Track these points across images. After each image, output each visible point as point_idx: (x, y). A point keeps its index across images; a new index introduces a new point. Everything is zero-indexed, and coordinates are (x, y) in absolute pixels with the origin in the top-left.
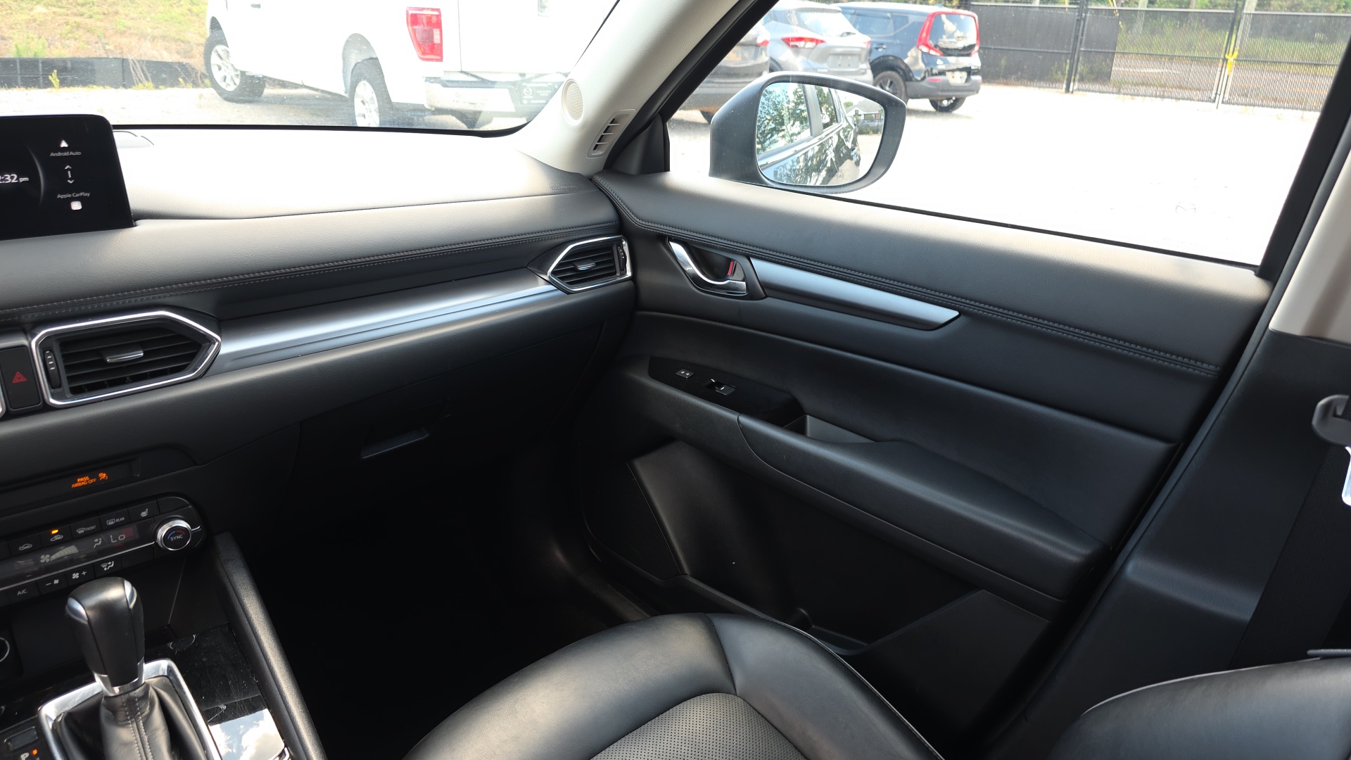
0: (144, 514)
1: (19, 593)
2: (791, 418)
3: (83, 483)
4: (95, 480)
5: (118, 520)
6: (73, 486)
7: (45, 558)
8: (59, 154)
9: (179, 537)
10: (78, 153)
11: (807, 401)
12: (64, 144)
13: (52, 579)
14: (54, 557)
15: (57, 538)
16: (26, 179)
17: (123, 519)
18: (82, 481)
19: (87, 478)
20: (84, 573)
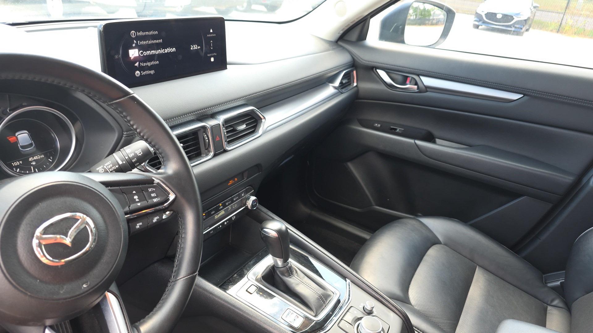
0: (243, 195)
1: (211, 232)
2: (430, 138)
3: (231, 183)
4: (234, 181)
5: (236, 198)
6: (229, 184)
7: (216, 217)
8: (210, 35)
9: (255, 203)
10: (215, 35)
11: (435, 132)
12: (211, 31)
13: (219, 226)
14: (219, 215)
15: (221, 207)
16: (199, 47)
17: (238, 197)
18: (231, 182)
19: (232, 181)
20: (228, 222)
